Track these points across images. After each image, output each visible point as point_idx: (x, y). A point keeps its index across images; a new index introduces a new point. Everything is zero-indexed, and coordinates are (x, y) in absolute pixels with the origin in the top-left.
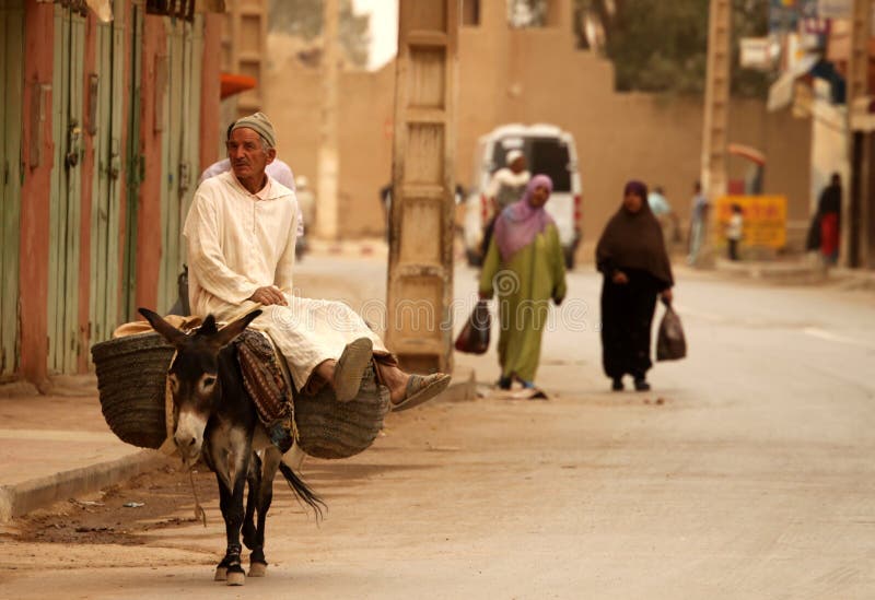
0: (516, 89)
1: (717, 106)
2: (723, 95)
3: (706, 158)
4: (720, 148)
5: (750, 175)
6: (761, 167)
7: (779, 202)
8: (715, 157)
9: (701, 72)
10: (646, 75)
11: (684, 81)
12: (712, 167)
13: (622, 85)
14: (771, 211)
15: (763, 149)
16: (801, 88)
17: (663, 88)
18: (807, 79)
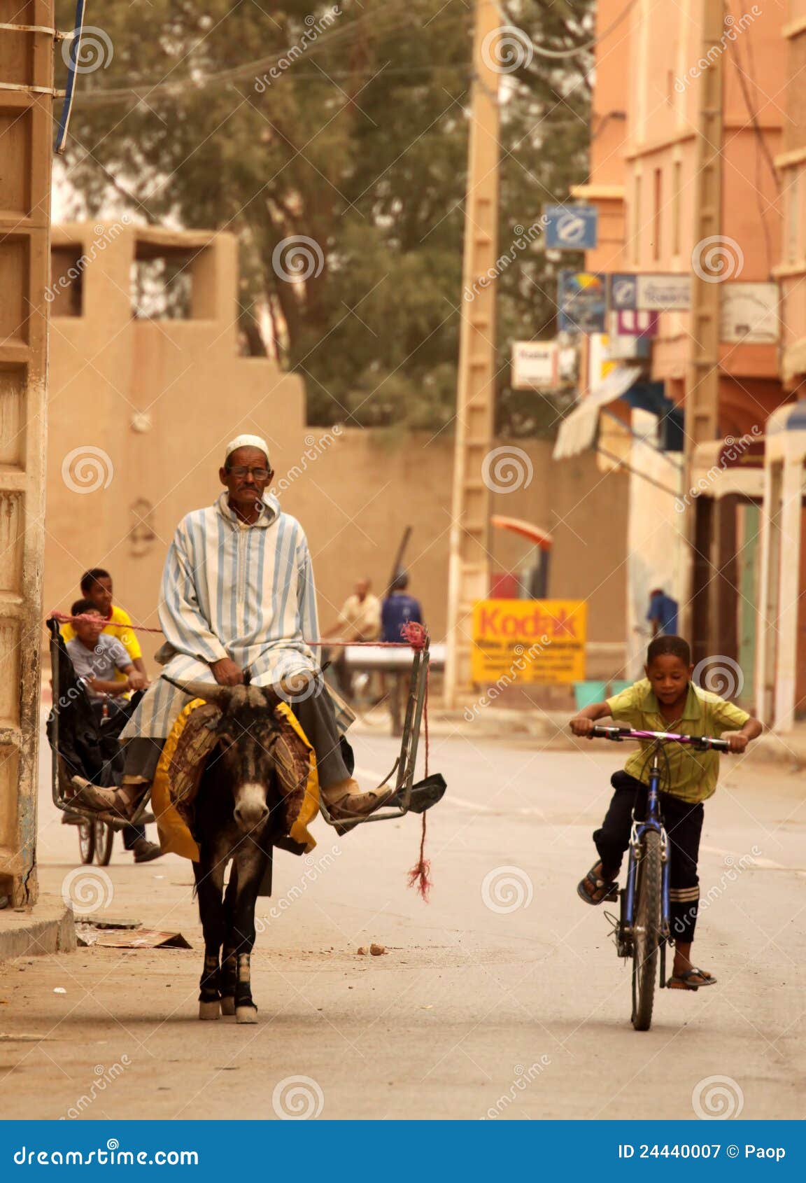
0: (143, 421)
1: (474, 451)
2: (484, 433)
3: (455, 538)
4: (478, 522)
5: (527, 564)
6: (545, 552)
7: (576, 609)
8: (468, 535)
9: (449, 395)
10: (358, 400)
11: (421, 410)
12: (464, 553)
13: (318, 417)
14: (562, 624)
15: (548, 524)
16: (610, 423)
17: (385, 420)
18: (620, 408)
